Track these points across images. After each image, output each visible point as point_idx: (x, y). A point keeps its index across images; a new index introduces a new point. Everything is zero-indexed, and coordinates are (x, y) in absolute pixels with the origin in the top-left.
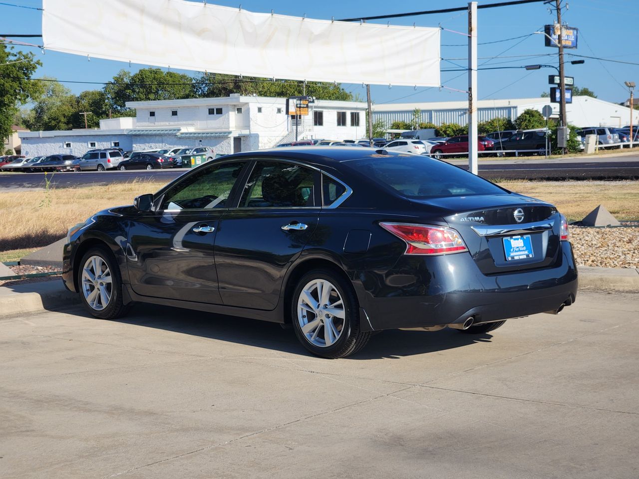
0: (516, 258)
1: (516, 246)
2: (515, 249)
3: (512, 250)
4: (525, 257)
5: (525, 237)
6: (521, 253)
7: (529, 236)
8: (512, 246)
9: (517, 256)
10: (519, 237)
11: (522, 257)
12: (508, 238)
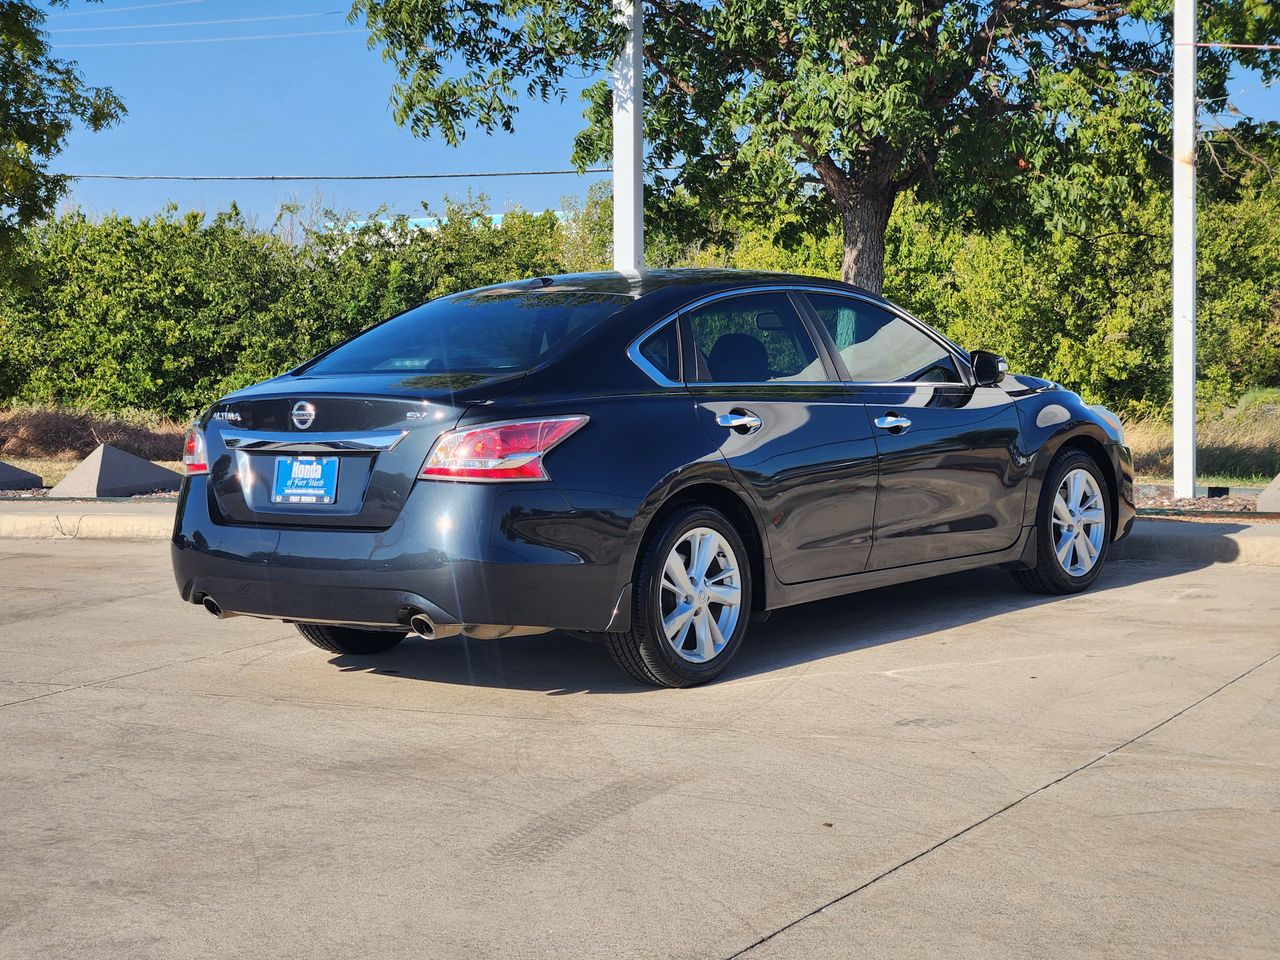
0: (294, 499)
1: (300, 476)
2: (296, 481)
3: (289, 483)
4: (313, 500)
5: (325, 460)
6: (311, 491)
7: (336, 459)
8: (293, 476)
9: (295, 495)
10: (313, 458)
11: (305, 499)
12: (289, 459)
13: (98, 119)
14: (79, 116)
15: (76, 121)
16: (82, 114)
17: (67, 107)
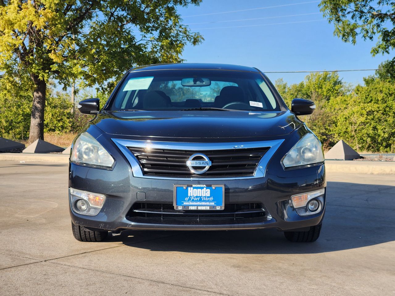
13: (195, 42)
14: (189, 41)
15: (188, 42)
16: (190, 41)
17: (186, 38)
